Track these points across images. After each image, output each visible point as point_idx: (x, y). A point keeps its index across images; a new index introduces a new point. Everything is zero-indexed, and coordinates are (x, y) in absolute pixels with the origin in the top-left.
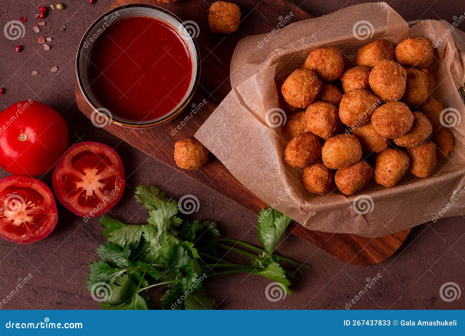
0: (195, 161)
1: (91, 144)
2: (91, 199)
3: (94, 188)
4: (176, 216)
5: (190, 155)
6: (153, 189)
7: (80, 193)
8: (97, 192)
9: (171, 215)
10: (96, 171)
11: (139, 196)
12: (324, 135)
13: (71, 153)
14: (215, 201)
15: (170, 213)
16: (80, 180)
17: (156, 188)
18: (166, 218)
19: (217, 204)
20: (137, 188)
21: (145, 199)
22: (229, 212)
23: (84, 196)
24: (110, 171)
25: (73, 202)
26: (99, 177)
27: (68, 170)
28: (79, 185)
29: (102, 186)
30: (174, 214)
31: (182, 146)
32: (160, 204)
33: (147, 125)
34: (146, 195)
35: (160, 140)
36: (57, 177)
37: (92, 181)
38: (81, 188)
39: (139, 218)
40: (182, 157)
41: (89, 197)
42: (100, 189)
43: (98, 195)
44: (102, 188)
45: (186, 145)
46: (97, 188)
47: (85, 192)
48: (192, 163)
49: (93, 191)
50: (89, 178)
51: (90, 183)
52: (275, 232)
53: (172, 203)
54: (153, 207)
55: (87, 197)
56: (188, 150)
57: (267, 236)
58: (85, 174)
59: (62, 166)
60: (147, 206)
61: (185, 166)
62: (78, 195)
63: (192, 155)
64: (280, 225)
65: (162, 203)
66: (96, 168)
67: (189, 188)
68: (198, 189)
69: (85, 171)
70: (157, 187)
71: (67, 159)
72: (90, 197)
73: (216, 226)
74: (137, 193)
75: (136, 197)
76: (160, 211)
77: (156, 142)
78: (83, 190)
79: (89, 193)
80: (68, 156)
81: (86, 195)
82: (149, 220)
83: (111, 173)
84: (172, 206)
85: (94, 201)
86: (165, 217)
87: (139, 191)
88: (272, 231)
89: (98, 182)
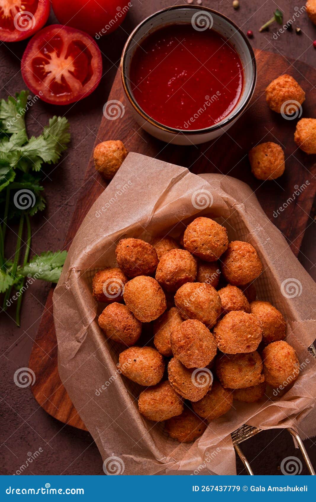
0: (104, 161)
1: (99, 57)
2: (42, 71)
3: (54, 72)
4: (42, 162)
5: (109, 154)
6: (67, 136)
7: (45, 58)
8: (50, 77)
9: (42, 156)
10: (73, 69)
11: (56, 120)
12: (158, 274)
13: (85, 38)
14: (70, 206)
15: (44, 154)
16: (58, 56)
17: (69, 139)
18: (38, 152)
19: (66, 208)
20: (64, 118)
21: (54, 127)
22: (61, 223)
23: (43, 63)
24: (75, 84)
25: (34, 53)
26: (67, 75)
27: (66, 39)
28: (53, 55)
29: (58, 79)
30: (44, 158)
31: (117, 145)
32: (51, 143)
33: (127, 92)
34: (59, 128)
35: (120, 127)
36: (56, 30)
37: (60, 68)
38: (50, 58)
39: (34, 130)
40: (105, 147)
41: (43, 68)
42: (54, 78)
43: (47, 77)
44: (56, 80)
45: (118, 149)
46: (54, 75)
47: (48, 63)
48: (102, 159)
49: (50, 72)
50: (63, 64)
51: (59, 67)
52: (47, 270)
53: (55, 154)
54: (46, 137)
55: (42, 66)
56: (114, 151)
57: (40, 264)
58: (66, 58)
59: (68, 31)
60: (47, 131)
61: (96, 153)
62: (42, 56)
63: (110, 157)
64: (55, 273)
65: (53, 145)
66: (75, 70)
67: (77, 175)
68: (79, 185)
69: (70, 58)
70: (72, 139)
71: (77, 36)
72: (43, 70)
73: (41, 210)
74: (59, 119)
75: (54, 117)
76: (44, 143)
77: (117, 124)
78: (49, 61)
79: (47, 68)
80: (81, 36)
81: (44, 65)
82: (33, 138)
83: (74, 86)
84: (51, 155)
85: (40, 75)
86: (38, 150)
87: (62, 121)
88: (47, 267)
89: (61, 74)
